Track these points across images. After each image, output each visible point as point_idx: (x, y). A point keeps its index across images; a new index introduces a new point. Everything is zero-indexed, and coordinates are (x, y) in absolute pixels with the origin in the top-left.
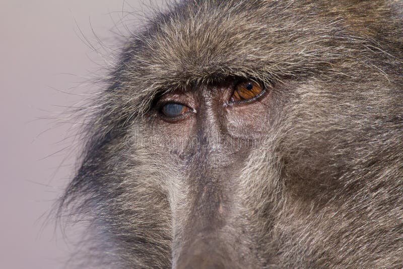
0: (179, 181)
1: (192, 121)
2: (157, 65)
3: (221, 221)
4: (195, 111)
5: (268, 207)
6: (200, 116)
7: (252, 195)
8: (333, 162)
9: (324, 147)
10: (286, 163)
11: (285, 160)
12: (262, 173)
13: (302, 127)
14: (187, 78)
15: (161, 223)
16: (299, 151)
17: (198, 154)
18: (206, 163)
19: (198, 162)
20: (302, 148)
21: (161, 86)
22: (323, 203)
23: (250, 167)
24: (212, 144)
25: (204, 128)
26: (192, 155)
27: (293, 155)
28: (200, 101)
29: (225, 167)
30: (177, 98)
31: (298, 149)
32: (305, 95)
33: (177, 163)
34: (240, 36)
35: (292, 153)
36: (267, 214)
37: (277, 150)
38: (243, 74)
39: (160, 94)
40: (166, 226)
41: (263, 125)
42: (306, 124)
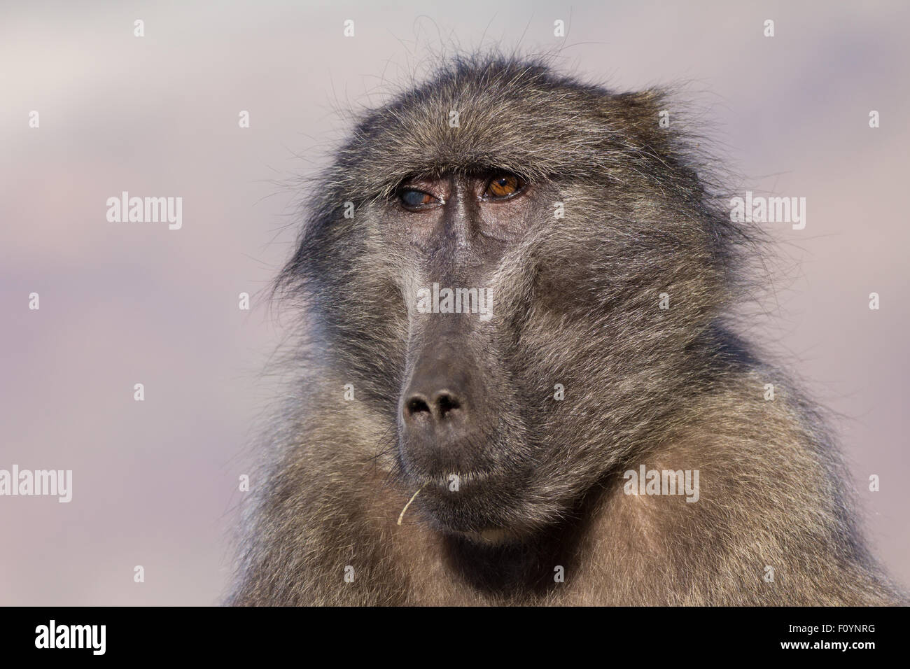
0: (420, 277)
1: (440, 212)
2: (410, 147)
3: (469, 326)
4: (443, 202)
5: (517, 316)
6: (449, 208)
7: (502, 301)
8: (594, 275)
9: (584, 259)
10: (540, 270)
11: (540, 268)
12: (515, 278)
13: (562, 234)
14: (443, 165)
15: (388, 318)
16: (558, 260)
17: (443, 249)
18: (453, 260)
19: (444, 257)
20: (561, 257)
21: (412, 170)
22: (575, 318)
23: (503, 271)
24: (462, 241)
25: (453, 222)
26: (437, 249)
27: (550, 263)
28: (453, 191)
29: (475, 267)
30: (423, 185)
31: (556, 257)
32: (568, 199)
33: (418, 256)
34: (507, 126)
35: (549, 260)
36: (516, 325)
37: (533, 255)
38: (508, 167)
39: (408, 179)
40: (392, 324)
41: (519, 227)
42: (566, 231)
